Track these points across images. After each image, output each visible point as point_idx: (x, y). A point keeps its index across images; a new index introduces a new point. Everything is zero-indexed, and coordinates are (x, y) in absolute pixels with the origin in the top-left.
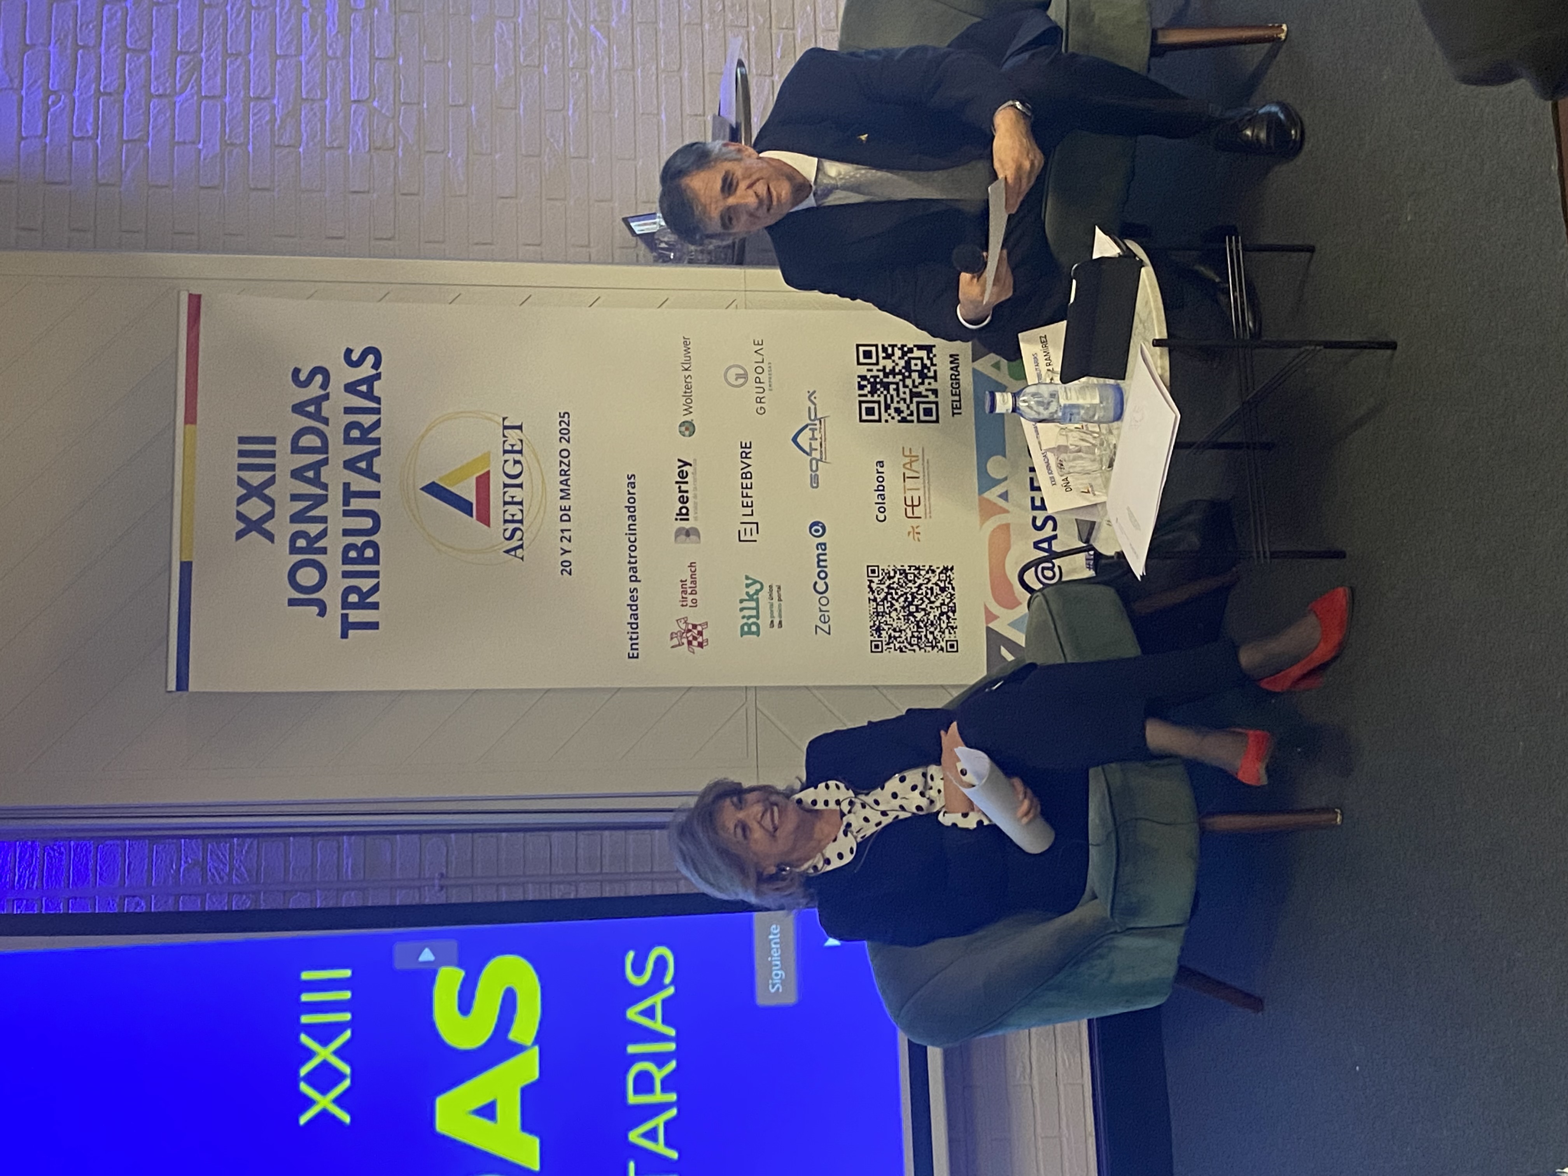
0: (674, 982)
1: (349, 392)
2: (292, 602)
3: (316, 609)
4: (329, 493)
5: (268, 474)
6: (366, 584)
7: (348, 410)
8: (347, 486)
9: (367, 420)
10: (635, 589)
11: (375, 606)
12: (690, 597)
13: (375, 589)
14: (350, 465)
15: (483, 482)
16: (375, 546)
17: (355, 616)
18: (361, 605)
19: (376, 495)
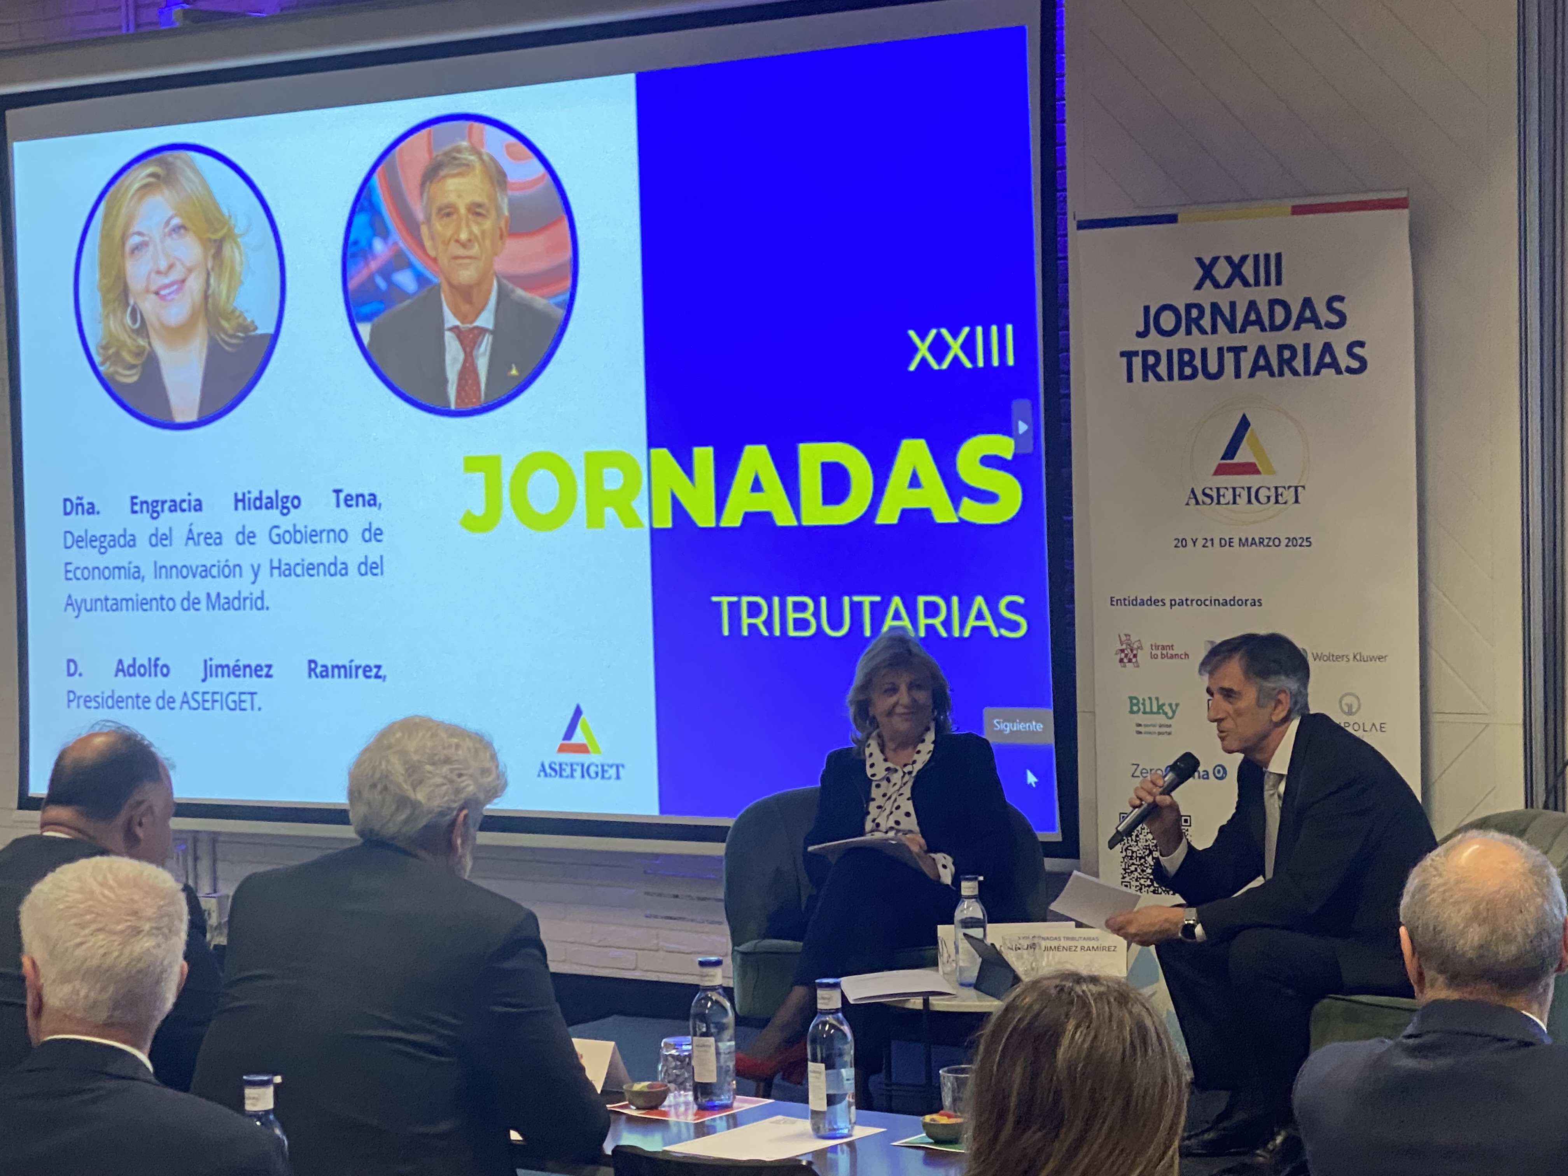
0: (1001, 637)
1: (1324, 347)
2: (1147, 309)
3: (1141, 329)
4: (1238, 334)
5: (1251, 280)
6: (1162, 369)
7: (1307, 347)
8: (1244, 349)
9: (1299, 364)
10: (1165, 604)
11: (1145, 379)
12: (1159, 652)
13: (1159, 378)
14: (1261, 351)
15: (1250, 469)
16: (1193, 376)
17: (1137, 362)
18: (1145, 367)
19: (1238, 375)
